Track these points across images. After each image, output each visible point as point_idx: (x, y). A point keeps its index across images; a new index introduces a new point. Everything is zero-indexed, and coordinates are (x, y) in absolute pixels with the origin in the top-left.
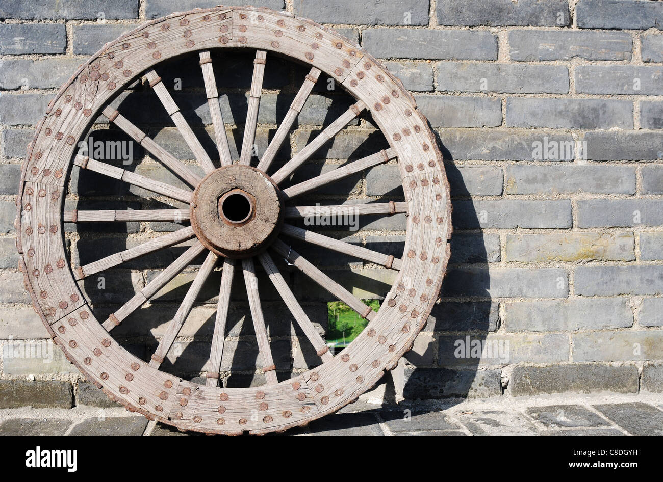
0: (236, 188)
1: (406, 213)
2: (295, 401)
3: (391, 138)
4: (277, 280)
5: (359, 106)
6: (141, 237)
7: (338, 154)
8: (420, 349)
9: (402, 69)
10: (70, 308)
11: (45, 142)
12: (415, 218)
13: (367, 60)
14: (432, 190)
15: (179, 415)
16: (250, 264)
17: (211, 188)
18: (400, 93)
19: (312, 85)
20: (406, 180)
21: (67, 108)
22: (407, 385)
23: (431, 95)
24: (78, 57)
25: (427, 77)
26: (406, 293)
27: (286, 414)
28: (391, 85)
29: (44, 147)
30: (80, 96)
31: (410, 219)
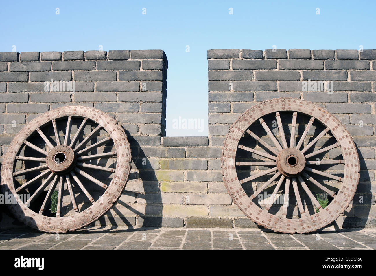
0: (292, 155)
1: (344, 163)
2: (311, 223)
3: (339, 139)
4: (304, 185)
5: (328, 129)
6: (255, 171)
7: (319, 145)
8: (348, 210)
9: (339, 116)
10: (240, 192)
11: (229, 141)
12: (347, 165)
13: (329, 114)
14: (353, 156)
15: (275, 227)
16: (295, 179)
17: (284, 155)
18: (341, 125)
19: (312, 122)
20: (344, 153)
21: (236, 130)
22: (344, 223)
23: (349, 125)
24: (234, 113)
25: (347, 119)
26: (346, 189)
27: (309, 227)
28: (338, 122)
29: (229, 142)
30: (239, 126)
31: (346, 165)
